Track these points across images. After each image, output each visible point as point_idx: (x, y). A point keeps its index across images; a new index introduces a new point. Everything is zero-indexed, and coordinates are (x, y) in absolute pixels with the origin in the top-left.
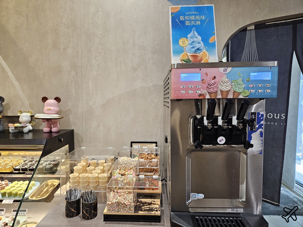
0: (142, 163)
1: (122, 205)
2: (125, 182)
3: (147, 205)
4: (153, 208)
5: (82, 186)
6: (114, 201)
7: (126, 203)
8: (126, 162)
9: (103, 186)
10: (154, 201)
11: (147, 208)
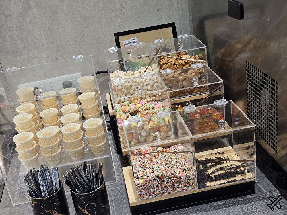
0: (167, 78)
1: (170, 180)
2: (149, 127)
3: (213, 166)
4: (231, 169)
5: (51, 157)
6: (150, 175)
7: (177, 174)
8: (131, 83)
9: (98, 147)
10: (223, 153)
11: (217, 170)
